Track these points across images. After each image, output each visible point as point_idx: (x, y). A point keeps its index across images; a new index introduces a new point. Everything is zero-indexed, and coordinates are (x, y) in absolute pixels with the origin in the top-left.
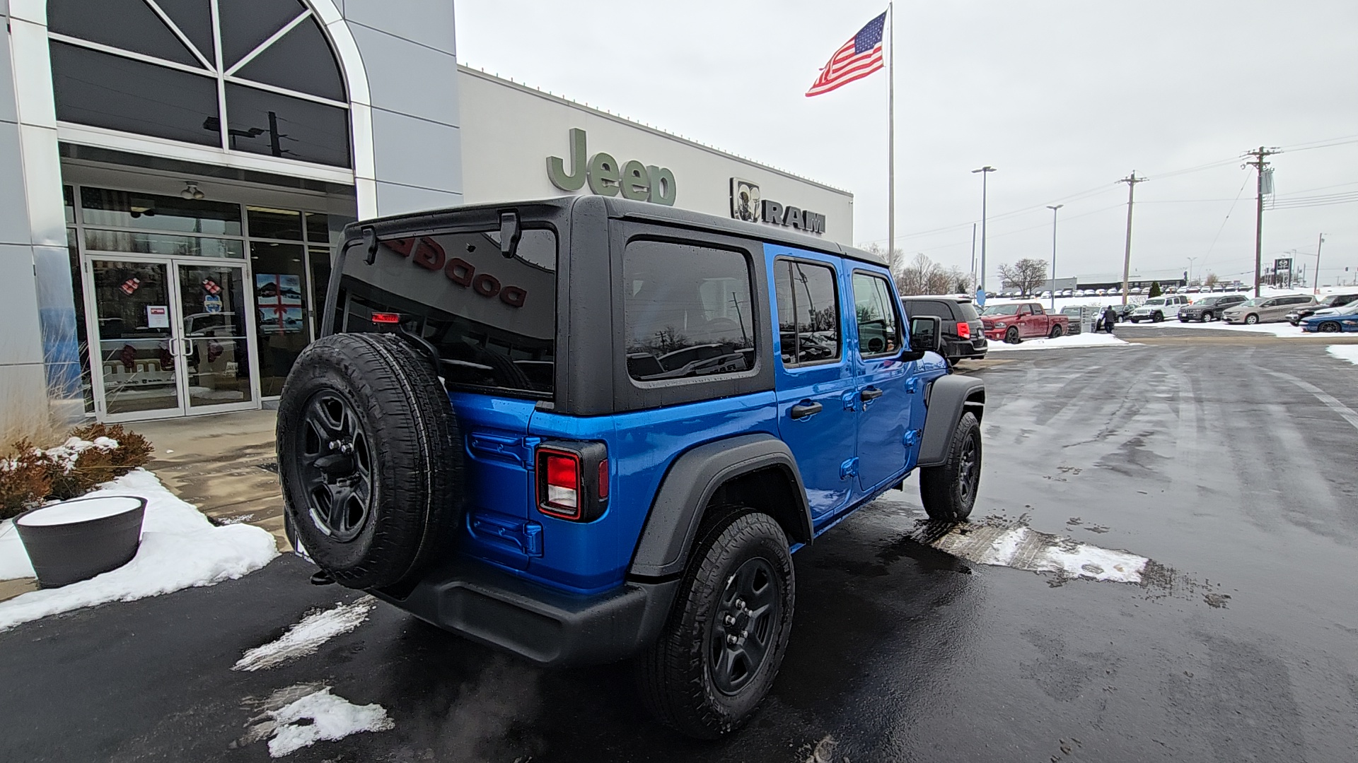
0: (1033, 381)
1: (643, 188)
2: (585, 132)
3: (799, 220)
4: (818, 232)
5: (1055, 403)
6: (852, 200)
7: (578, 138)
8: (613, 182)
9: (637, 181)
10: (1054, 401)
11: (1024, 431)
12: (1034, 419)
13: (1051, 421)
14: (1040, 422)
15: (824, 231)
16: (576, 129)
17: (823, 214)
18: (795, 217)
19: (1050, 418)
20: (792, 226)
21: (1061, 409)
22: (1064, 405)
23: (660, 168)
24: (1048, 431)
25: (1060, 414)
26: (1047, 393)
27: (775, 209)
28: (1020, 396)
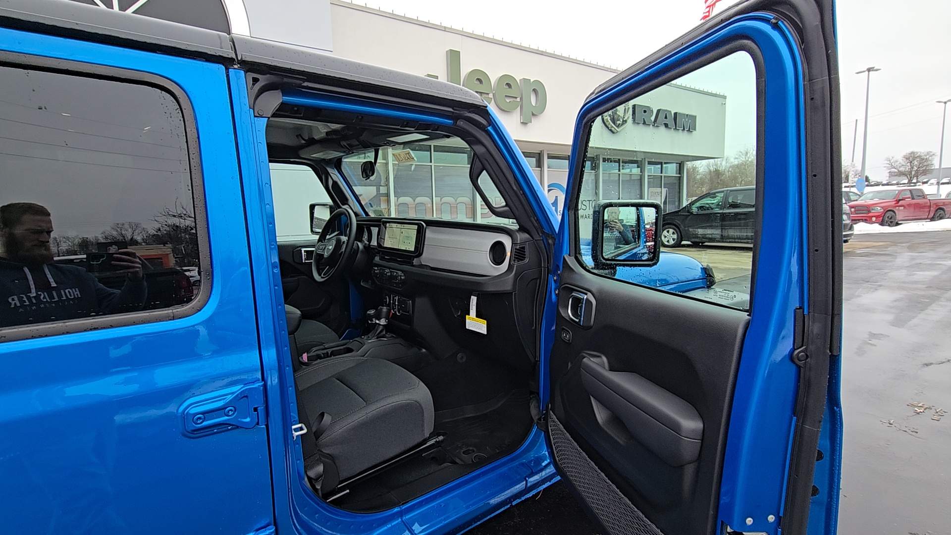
0: (900, 268)
1: (516, 98)
2: (459, 52)
3: (670, 122)
4: (689, 130)
5: (923, 296)
6: (725, 102)
7: (454, 57)
8: (488, 94)
9: (510, 92)
10: (923, 293)
11: (873, 335)
12: (890, 317)
13: (915, 321)
14: (898, 322)
15: (695, 130)
16: (450, 50)
17: (694, 114)
18: (666, 118)
19: (914, 317)
20: (664, 126)
21: (929, 304)
22: (934, 299)
23: (532, 81)
24: (905, 336)
25: (926, 311)
26: (916, 282)
27: (645, 112)
28: (880, 286)
